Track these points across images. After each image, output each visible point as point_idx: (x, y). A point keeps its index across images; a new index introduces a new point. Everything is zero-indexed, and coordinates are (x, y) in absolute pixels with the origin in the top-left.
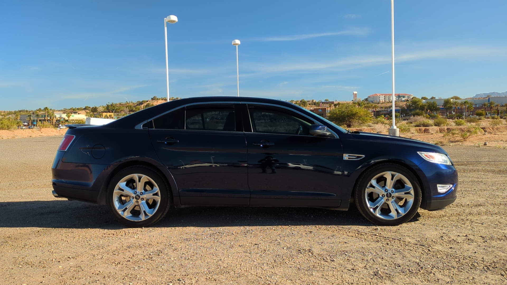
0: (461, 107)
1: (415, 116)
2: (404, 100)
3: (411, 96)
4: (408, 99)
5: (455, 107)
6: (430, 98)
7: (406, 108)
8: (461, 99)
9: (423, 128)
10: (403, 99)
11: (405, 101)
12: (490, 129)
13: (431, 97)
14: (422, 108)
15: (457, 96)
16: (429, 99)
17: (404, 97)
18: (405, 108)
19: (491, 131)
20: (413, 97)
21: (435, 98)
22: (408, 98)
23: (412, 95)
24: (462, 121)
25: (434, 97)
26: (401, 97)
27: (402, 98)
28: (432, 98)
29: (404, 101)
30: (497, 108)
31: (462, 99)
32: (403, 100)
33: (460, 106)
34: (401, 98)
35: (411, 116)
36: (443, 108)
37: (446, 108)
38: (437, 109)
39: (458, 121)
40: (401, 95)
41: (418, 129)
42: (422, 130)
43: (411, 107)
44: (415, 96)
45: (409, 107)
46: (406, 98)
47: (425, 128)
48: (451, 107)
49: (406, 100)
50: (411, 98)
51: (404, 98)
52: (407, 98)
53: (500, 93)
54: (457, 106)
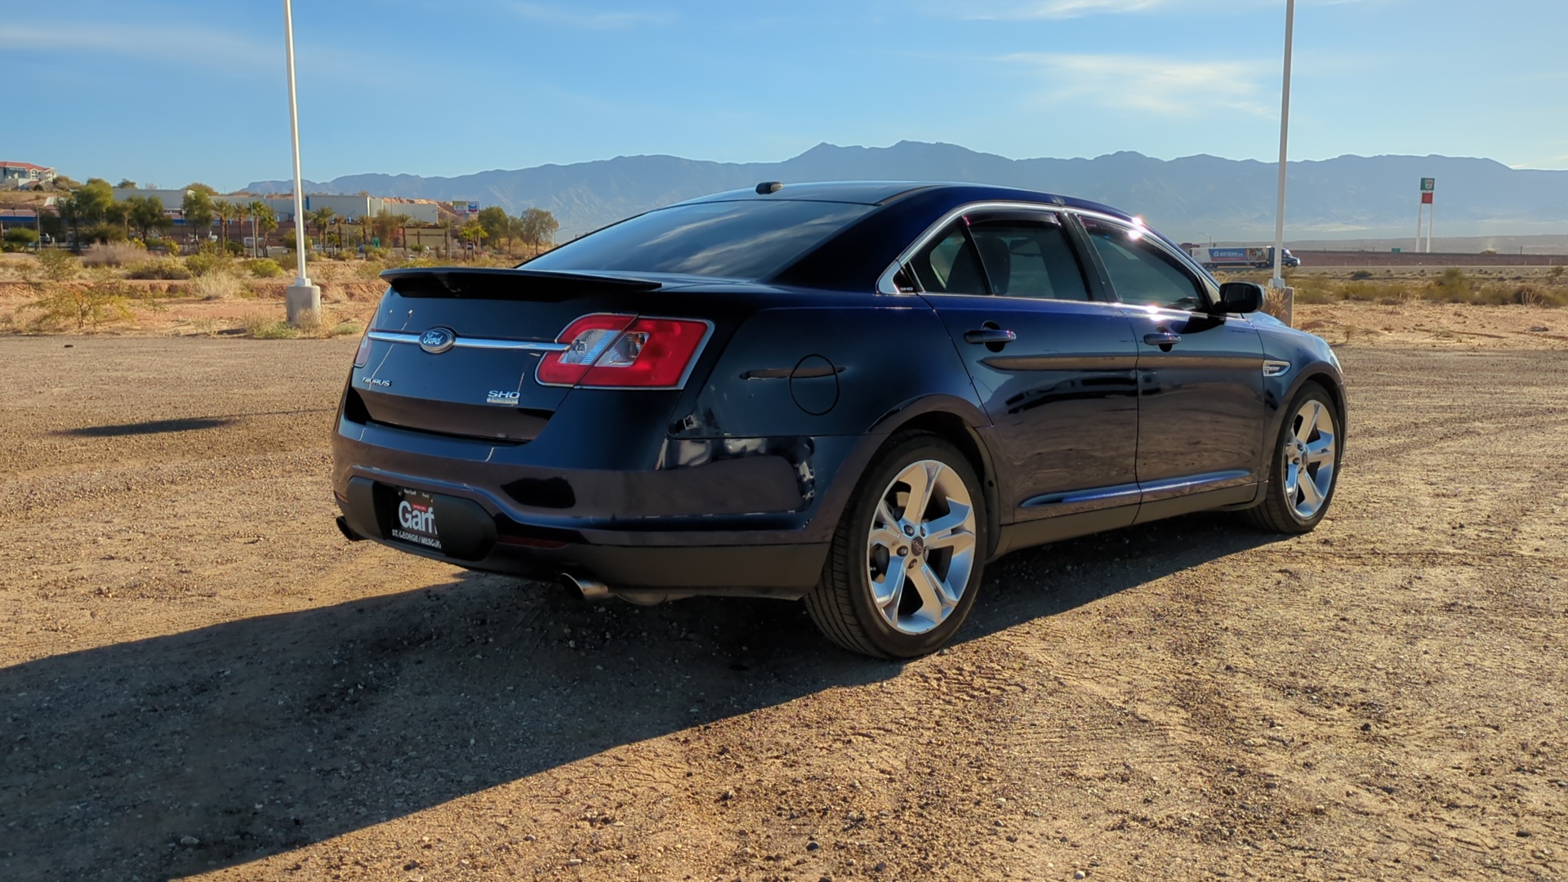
0: (237, 219)
1: (106, 243)
2: (23, 186)
3: (49, 172)
4: (40, 183)
5: (221, 220)
6: (116, 185)
7: (57, 214)
8: (216, 194)
9: (165, 284)
10: (22, 182)
11: (28, 189)
12: (362, 289)
13: (120, 182)
14: (115, 216)
15: (204, 183)
16: (112, 185)
17: (23, 174)
18: (53, 214)
19: (365, 295)
20: (55, 176)
21: (133, 184)
22: (40, 180)
23: (52, 168)
24: (270, 263)
25: (131, 181)
26: (15, 172)
27: (16, 176)
28: (125, 185)
29: (25, 188)
30: (340, 229)
31: (220, 193)
32: (20, 185)
33: (234, 216)
34: (13, 177)
35: (93, 242)
36: (182, 221)
37: (190, 221)
38: (163, 224)
39: (259, 263)
40: (12, 168)
41: (148, 287)
42: (161, 289)
43: (76, 212)
44: (64, 174)
45: (66, 210)
46: (31, 179)
47: (169, 282)
48: (208, 219)
49: (35, 185)
50: (51, 180)
51: (24, 177)
52: (35, 180)
53: (318, 183)
54: (225, 215)
